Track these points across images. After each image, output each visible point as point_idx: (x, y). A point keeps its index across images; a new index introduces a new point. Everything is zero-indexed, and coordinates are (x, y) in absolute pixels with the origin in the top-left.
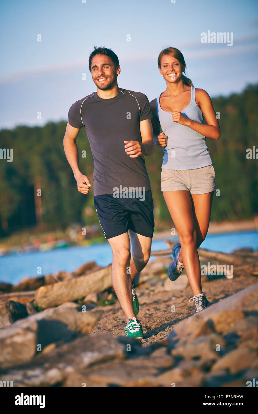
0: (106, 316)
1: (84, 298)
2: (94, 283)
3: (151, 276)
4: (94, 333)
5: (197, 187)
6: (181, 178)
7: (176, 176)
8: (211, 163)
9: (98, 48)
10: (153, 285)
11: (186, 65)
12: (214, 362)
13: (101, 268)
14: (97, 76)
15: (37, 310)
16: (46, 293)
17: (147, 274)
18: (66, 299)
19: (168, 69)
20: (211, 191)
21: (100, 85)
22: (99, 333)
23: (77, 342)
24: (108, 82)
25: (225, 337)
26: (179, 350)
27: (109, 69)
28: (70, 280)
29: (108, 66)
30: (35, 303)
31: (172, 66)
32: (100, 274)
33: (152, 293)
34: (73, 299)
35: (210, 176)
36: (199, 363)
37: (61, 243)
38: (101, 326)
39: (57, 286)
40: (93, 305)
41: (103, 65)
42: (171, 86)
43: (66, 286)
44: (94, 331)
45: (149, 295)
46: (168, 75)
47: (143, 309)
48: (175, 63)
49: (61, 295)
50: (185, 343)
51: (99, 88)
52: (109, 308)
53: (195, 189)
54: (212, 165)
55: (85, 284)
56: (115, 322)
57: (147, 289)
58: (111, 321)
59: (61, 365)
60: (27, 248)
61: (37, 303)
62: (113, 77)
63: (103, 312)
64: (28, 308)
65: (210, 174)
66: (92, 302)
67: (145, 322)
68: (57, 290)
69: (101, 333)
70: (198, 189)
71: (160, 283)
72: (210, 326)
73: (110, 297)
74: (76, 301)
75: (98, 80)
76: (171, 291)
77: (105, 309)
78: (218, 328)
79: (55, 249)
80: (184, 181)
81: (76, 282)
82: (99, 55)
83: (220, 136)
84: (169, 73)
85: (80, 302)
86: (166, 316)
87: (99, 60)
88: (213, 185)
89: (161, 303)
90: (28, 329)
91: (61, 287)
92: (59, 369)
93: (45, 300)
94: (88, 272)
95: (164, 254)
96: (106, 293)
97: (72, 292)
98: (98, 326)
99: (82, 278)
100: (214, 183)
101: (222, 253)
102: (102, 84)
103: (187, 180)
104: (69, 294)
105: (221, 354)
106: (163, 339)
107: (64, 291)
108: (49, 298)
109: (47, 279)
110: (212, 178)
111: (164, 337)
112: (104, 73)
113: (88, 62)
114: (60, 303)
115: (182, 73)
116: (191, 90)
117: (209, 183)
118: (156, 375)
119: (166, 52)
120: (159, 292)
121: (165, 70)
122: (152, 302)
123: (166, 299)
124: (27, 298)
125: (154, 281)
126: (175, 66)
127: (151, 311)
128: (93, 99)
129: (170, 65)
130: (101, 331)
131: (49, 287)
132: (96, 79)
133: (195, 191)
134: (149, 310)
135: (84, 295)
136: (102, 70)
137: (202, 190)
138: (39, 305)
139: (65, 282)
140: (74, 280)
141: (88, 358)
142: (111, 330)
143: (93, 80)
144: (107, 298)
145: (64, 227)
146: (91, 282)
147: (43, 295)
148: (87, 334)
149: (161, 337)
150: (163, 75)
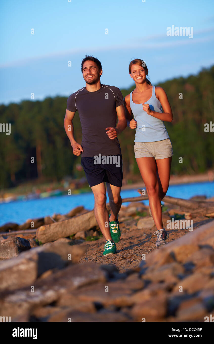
0: (92, 249)
1: (74, 235)
2: (82, 223)
3: (127, 218)
4: (82, 262)
5: (159, 154)
6: (147, 149)
7: (144, 147)
8: (169, 137)
9: (88, 56)
10: (128, 225)
11: (148, 70)
12: (175, 284)
13: (88, 211)
14: (86, 74)
15: (38, 244)
16: (45, 231)
17: (124, 216)
18: (60, 236)
19: (136, 74)
20: (169, 157)
21: (88, 80)
22: (86, 263)
23: (69, 269)
24: (93, 79)
25: (184, 266)
26: (148, 275)
27: (95, 70)
28: (63, 220)
29: (94, 68)
30: (36, 239)
31: (139, 72)
32: (87, 216)
33: (127, 231)
34: (66, 236)
35: (168, 146)
36: (164, 285)
37: (57, 192)
38: (88, 257)
39: (53, 226)
40: (81, 240)
41: (91, 67)
42: (139, 85)
43: (61, 226)
44: (82, 261)
45: (125, 232)
46: (136, 78)
47: (121, 243)
48: (141, 70)
49: (57, 232)
50: (153, 270)
51: (87, 83)
52: (94, 242)
53: (158, 156)
54: (169, 138)
55: (75, 224)
56: (99, 254)
57: (124, 227)
58: (96, 253)
59: (56, 287)
60: (30, 196)
61: (38, 239)
62: (97, 75)
63: (89, 246)
64: (30, 243)
65: (168, 144)
66: (81, 238)
67: (122, 253)
68: (53, 228)
69: (87, 262)
70: (160, 156)
71: (134, 223)
72: (172, 257)
73: (95, 234)
74: (68, 237)
75: (87, 77)
76: (142, 229)
77: (91, 243)
78: (179, 258)
79: (52, 196)
80: (150, 150)
81: (68, 222)
82: (88, 61)
83: (172, 120)
84: (137, 77)
85: (71, 238)
86: (138, 249)
87: (88, 64)
88: (171, 153)
89: (134, 239)
90: (30, 260)
91: (56, 226)
92: (55, 290)
93: (44, 236)
94: (78, 215)
95: (137, 201)
96: (92, 231)
97: (65, 231)
98: (86, 257)
99: (73, 219)
100: (171, 151)
101: (182, 199)
102: (89, 80)
103: (152, 150)
104: (63, 232)
105: (181, 278)
106: (136, 266)
107: (59, 229)
108: (47, 235)
109: (46, 220)
110: (169, 148)
111: (137, 265)
112: (91, 73)
113: (81, 66)
114: (56, 239)
115: (146, 76)
116: (152, 88)
117: (168, 151)
118: (130, 295)
119: (134, 62)
120: (133, 230)
121: (134, 75)
122: (127, 238)
123: (138, 236)
124: (30, 234)
125: (129, 221)
126: (141, 72)
127: (127, 245)
128: (83, 92)
129: (138, 71)
130: (88, 261)
131: (48, 226)
132: (85, 77)
133: (158, 157)
134: (125, 244)
135: (75, 233)
136: (90, 70)
137: (163, 156)
138: (40, 241)
139: (60, 223)
140: (67, 221)
141: (77, 282)
142: (96, 260)
143: (84, 78)
144: (92, 235)
145: (59, 180)
146: (80, 222)
147: (42, 233)
148: (76, 263)
149: (134, 265)
150: (133, 78)
